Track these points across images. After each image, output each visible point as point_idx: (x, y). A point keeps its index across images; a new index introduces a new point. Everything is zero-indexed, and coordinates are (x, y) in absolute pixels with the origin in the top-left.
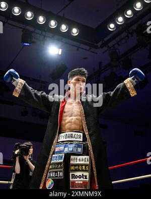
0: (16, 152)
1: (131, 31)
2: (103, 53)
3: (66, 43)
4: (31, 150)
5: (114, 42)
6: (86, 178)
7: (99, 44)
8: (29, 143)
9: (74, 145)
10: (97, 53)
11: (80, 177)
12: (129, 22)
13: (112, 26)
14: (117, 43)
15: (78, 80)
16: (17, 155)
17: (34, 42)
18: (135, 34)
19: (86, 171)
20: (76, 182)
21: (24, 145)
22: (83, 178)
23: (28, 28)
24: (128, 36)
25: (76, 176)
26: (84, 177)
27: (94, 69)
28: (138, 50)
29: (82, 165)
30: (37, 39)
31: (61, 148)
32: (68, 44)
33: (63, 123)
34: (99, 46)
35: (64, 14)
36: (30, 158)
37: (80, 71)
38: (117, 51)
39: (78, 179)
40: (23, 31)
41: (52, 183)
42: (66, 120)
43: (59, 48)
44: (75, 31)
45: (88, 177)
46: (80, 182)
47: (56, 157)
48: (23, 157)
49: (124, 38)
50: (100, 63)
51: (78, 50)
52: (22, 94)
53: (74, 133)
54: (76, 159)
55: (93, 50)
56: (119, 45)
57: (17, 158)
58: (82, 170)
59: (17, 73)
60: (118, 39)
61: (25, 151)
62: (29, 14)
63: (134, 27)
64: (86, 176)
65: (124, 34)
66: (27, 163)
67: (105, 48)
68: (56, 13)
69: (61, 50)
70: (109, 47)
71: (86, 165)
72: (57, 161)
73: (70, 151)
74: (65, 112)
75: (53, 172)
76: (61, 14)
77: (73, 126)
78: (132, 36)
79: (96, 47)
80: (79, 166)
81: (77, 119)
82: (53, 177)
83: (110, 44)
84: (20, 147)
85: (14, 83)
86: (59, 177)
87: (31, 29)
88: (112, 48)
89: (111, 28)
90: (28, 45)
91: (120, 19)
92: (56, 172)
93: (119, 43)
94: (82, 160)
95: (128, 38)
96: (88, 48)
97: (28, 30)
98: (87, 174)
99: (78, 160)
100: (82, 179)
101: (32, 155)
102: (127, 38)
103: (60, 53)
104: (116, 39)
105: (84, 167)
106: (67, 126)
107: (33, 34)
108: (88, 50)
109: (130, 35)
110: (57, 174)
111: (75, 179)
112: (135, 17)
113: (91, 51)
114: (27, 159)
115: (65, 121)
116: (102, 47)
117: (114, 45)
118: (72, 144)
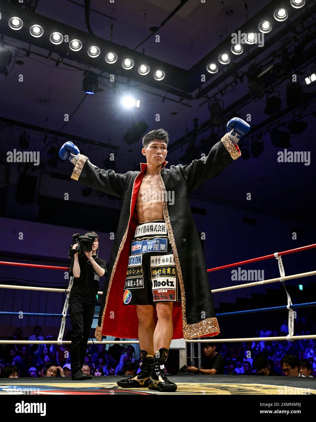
0: (74, 247)
1: (240, 75)
2: (200, 106)
3: (147, 91)
4: (96, 244)
5: (215, 90)
6: (172, 285)
7: (194, 94)
8: (93, 234)
9: (155, 241)
10: (191, 107)
11: (164, 283)
12: (237, 61)
13: (213, 67)
14: (221, 92)
15: (155, 147)
16: (75, 251)
17: (101, 90)
18: (246, 79)
19: (171, 275)
20: (159, 292)
21: (86, 236)
22: (168, 285)
23: (92, 69)
24: (235, 82)
25: (159, 282)
26: (170, 284)
27: (187, 129)
28: (251, 101)
29: (166, 267)
30: (105, 85)
31: (138, 246)
32: (149, 92)
33: (140, 210)
34: (194, 97)
35: (144, 50)
36: (95, 254)
37: (157, 134)
38: (220, 103)
39: (161, 287)
40: (84, 74)
41: (130, 296)
42: (142, 206)
43: (137, 99)
44: (159, 74)
45: (175, 284)
46: (164, 291)
47: (134, 259)
48: (85, 254)
49: (230, 84)
50: (196, 120)
51: (163, 101)
52: (83, 176)
53: (154, 224)
54: (159, 260)
55: (185, 101)
56: (223, 94)
57: (75, 255)
58: (167, 275)
59: (76, 148)
60: (221, 85)
61: (87, 245)
62: (94, 50)
63: (245, 68)
64: (172, 282)
65: (230, 79)
66: (90, 262)
67: (202, 99)
68: (132, 48)
69: (139, 102)
70: (208, 97)
71: (172, 267)
72: (135, 265)
73: (149, 250)
74: (141, 196)
75: (130, 280)
76: (139, 50)
77: (154, 214)
78: (242, 81)
79: (190, 98)
80: (162, 269)
81: (158, 203)
82: (130, 287)
83: (210, 94)
84: (80, 239)
85: (72, 161)
86: (139, 286)
87: (97, 71)
88: (212, 99)
89: (211, 71)
90: (91, 94)
91: (225, 57)
92: (134, 280)
93: (223, 92)
94: (167, 261)
95: (236, 84)
96: (177, 98)
97: (91, 72)
98: (173, 279)
99: (161, 261)
100: (166, 286)
101: (97, 250)
102: (234, 84)
103: (138, 106)
104: (219, 86)
105: (169, 270)
106: (146, 214)
107: (99, 79)
108: (179, 102)
109: (238, 81)
110: (136, 283)
111: (158, 287)
112: (246, 54)
113: (182, 103)
114: (90, 256)
115: (142, 208)
116: (198, 97)
117: (215, 95)
118: (152, 239)
